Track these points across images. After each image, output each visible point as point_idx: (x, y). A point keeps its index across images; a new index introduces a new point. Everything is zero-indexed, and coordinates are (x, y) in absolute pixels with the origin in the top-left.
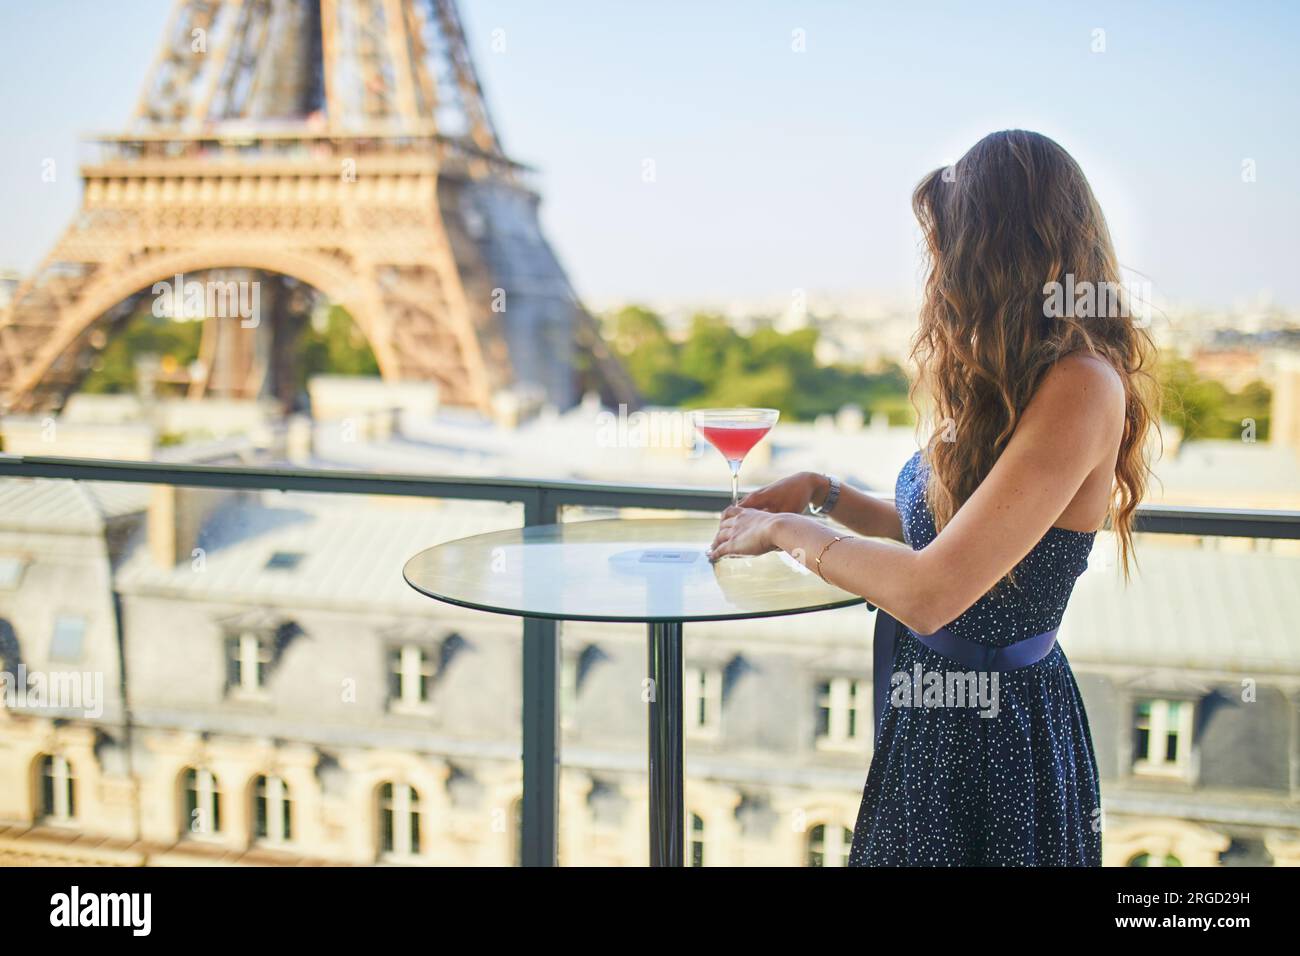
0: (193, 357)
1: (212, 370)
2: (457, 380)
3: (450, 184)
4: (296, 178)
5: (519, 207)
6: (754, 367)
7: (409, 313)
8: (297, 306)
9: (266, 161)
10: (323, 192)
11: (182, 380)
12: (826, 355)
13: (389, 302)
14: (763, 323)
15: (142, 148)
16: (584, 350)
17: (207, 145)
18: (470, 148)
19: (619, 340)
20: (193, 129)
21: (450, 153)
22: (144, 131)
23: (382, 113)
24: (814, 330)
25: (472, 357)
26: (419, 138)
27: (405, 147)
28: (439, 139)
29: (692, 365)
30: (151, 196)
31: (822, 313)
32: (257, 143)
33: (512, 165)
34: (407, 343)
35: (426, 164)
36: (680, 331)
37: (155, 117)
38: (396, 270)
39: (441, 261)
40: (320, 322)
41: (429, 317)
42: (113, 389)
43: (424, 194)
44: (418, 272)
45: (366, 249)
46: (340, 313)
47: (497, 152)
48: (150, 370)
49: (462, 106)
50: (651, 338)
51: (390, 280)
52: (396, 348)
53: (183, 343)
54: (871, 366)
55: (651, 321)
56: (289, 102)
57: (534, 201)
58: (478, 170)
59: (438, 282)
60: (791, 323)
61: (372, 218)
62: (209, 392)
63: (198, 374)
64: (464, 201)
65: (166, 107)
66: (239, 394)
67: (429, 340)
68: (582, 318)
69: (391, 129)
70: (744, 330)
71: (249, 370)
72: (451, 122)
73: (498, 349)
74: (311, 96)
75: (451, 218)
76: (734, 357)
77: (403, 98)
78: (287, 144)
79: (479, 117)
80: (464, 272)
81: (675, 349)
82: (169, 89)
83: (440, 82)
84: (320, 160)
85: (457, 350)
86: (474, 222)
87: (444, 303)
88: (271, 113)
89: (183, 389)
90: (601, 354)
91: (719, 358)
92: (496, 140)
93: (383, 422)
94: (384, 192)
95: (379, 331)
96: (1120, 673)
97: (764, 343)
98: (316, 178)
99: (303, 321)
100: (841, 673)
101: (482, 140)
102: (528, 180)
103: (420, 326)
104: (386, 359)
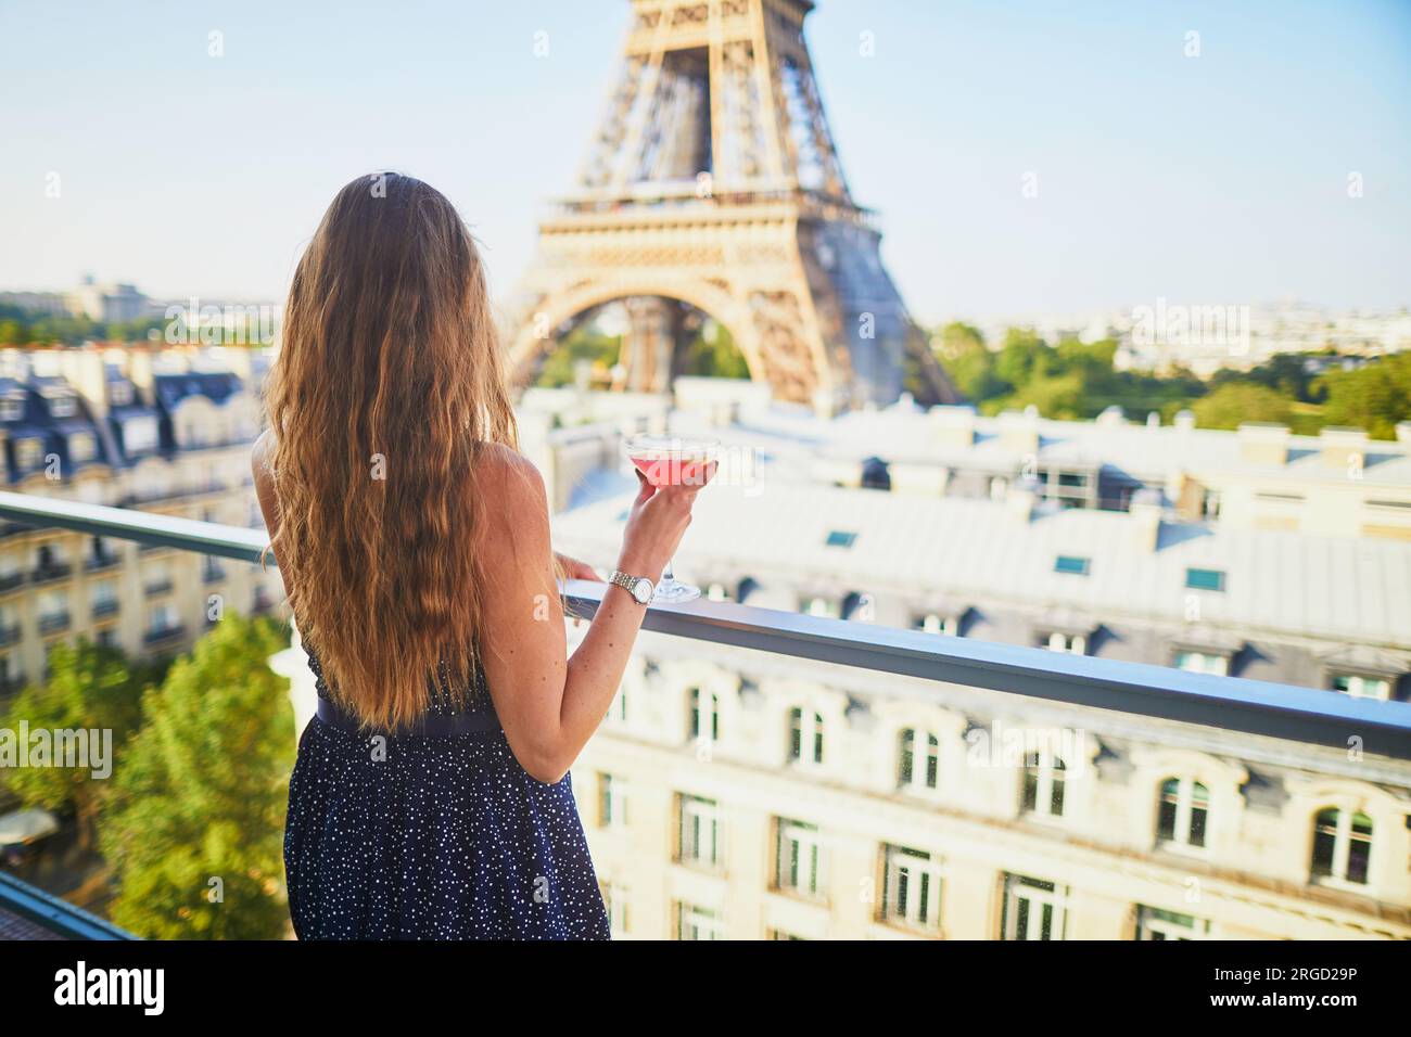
0: (614, 362)
1: (630, 372)
2: (808, 379)
3: (808, 226)
4: (689, 225)
5: (864, 242)
6: (1054, 372)
7: (772, 328)
8: (691, 322)
9: (668, 213)
10: (710, 235)
11: (607, 379)
12: (1122, 362)
13: (758, 319)
14: (1070, 336)
15: (578, 207)
16: (913, 356)
17: (626, 202)
18: (825, 198)
19: (942, 350)
20: (616, 191)
21: (808, 201)
22: (581, 194)
23: (755, 172)
24: (1114, 341)
25: (820, 362)
26: (784, 192)
27: (773, 198)
28: (800, 191)
29: (1006, 369)
30: (585, 242)
31: (1122, 326)
32: (661, 200)
33: (858, 210)
34: (772, 350)
35: (789, 211)
36: (996, 342)
37: (588, 183)
38: (763, 294)
39: (799, 287)
40: (710, 335)
41: (788, 331)
42: (559, 384)
43: (787, 236)
44: (780, 296)
45: (742, 279)
46: (723, 330)
47: (846, 199)
48: (587, 371)
49: (820, 162)
50: (972, 348)
51: (760, 303)
52: (763, 355)
53: (608, 353)
54: (1163, 372)
55: (974, 335)
56: (687, 166)
57: (876, 238)
58: (830, 214)
59: (796, 304)
60: (1093, 336)
61: (745, 256)
62: (626, 388)
63: (618, 374)
64: (819, 239)
65: (596, 175)
66: (648, 390)
67: (790, 349)
68: (915, 332)
69: (760, 185)
70: (1052, 341)
71: (654, 373)
72: (811, 177)
73: (842, 354)
74: (703, 161)
75: (807, 253)
76: (1041, 363)
77: (772, 159)
78: (683, 199)
79: (832, 173)
80: (817, 295)
81: (991, 358)
82: (599, 162)
83: (802, 146)
84: (709, 211)
85: (810, 356)
86: (826, 256)
87: (800, 320)
88: (674, 176)
89: (607, 386)
90: (928, 361)
91: (1028, 363)
92: (846, 190)
93: (725, 414)
94: (756, 235)
95: (749, 342)
96: (1318, 648)
97: (1066, 351)
98: (704, 225)
99: (695, 335)
100: (1059, 630)
101: (833, 189)
102: (871, 222)
103: (781, 337)
104: (755, 364)
